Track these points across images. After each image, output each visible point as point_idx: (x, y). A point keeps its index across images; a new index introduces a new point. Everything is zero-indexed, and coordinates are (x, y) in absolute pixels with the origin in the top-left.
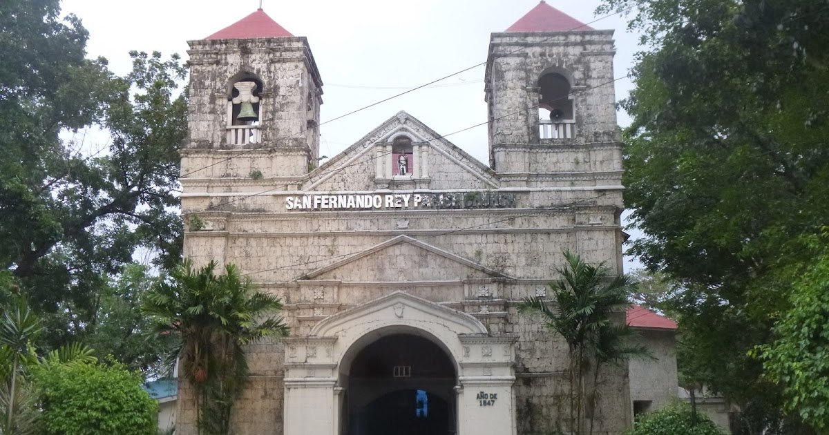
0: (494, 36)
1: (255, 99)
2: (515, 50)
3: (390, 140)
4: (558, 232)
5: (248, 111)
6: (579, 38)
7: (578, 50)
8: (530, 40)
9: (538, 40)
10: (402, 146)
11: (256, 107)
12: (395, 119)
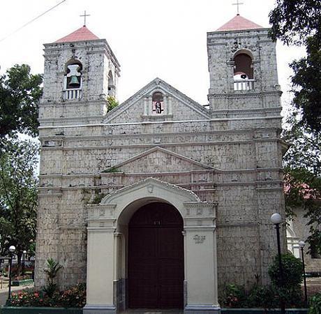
0: (209, 34)
1: (79, 74)
2: (221, 41)
3: (151, 94)
4: (245, 143)
5: (75, 81)
6: (256, 33)
7: (256, 40)
8: (228, 35)
9: (233, 35)
10: (157, 97)
11: (79, 78)
12: (154, 82)
